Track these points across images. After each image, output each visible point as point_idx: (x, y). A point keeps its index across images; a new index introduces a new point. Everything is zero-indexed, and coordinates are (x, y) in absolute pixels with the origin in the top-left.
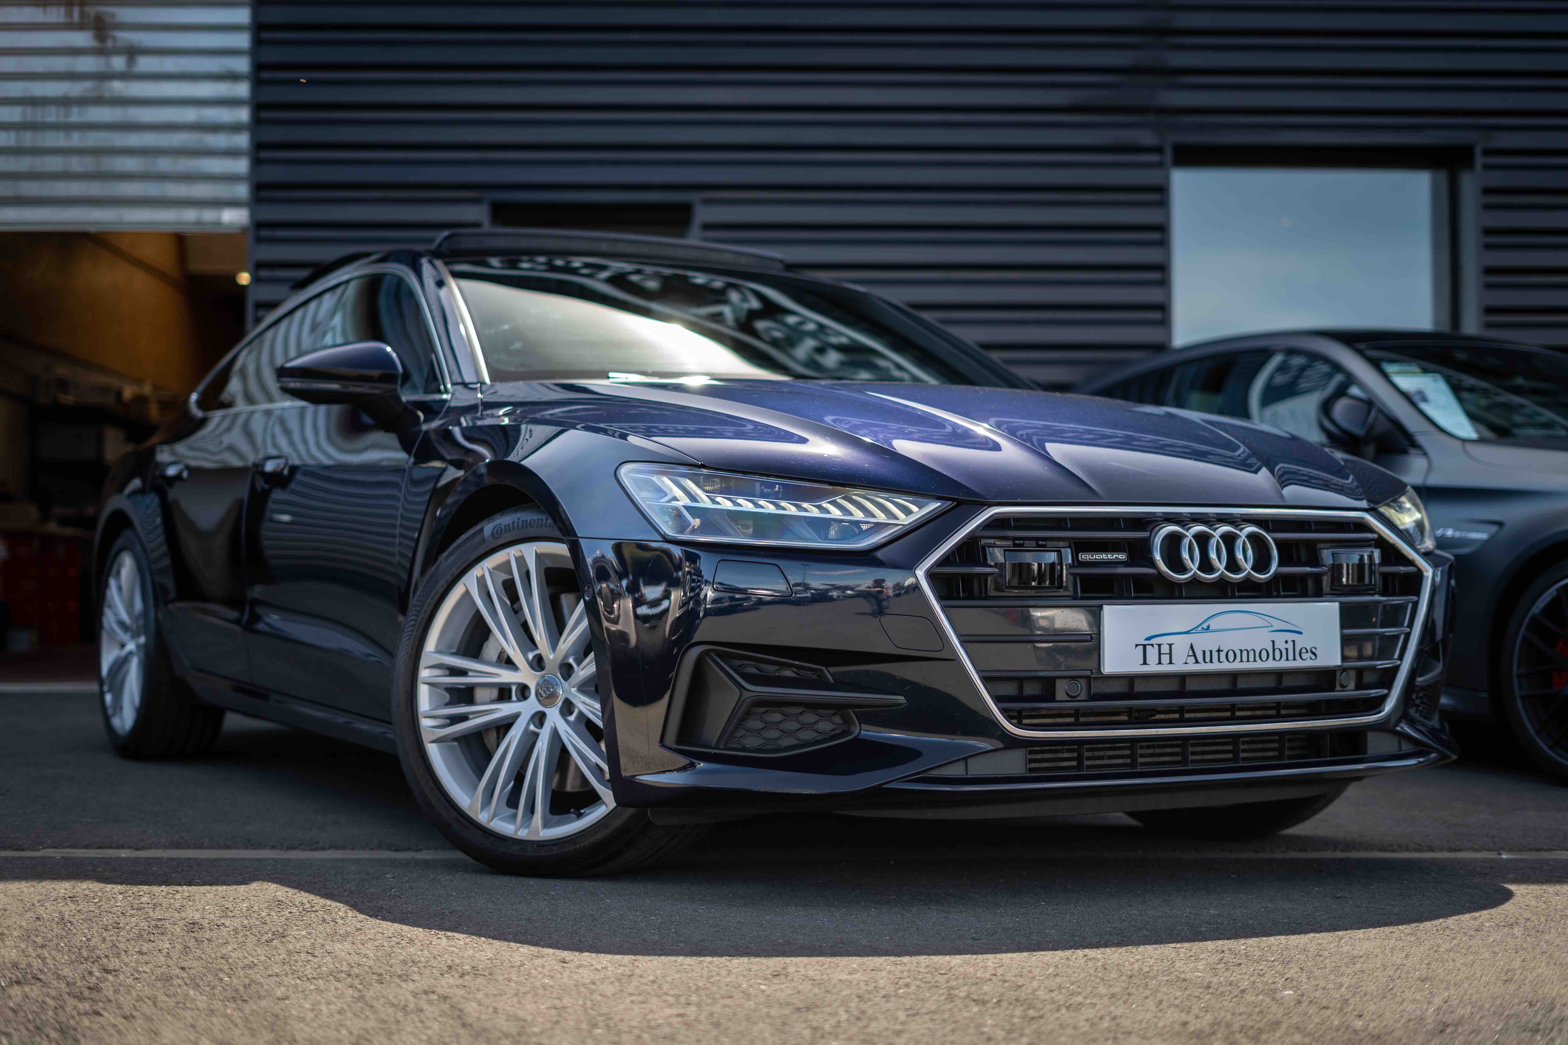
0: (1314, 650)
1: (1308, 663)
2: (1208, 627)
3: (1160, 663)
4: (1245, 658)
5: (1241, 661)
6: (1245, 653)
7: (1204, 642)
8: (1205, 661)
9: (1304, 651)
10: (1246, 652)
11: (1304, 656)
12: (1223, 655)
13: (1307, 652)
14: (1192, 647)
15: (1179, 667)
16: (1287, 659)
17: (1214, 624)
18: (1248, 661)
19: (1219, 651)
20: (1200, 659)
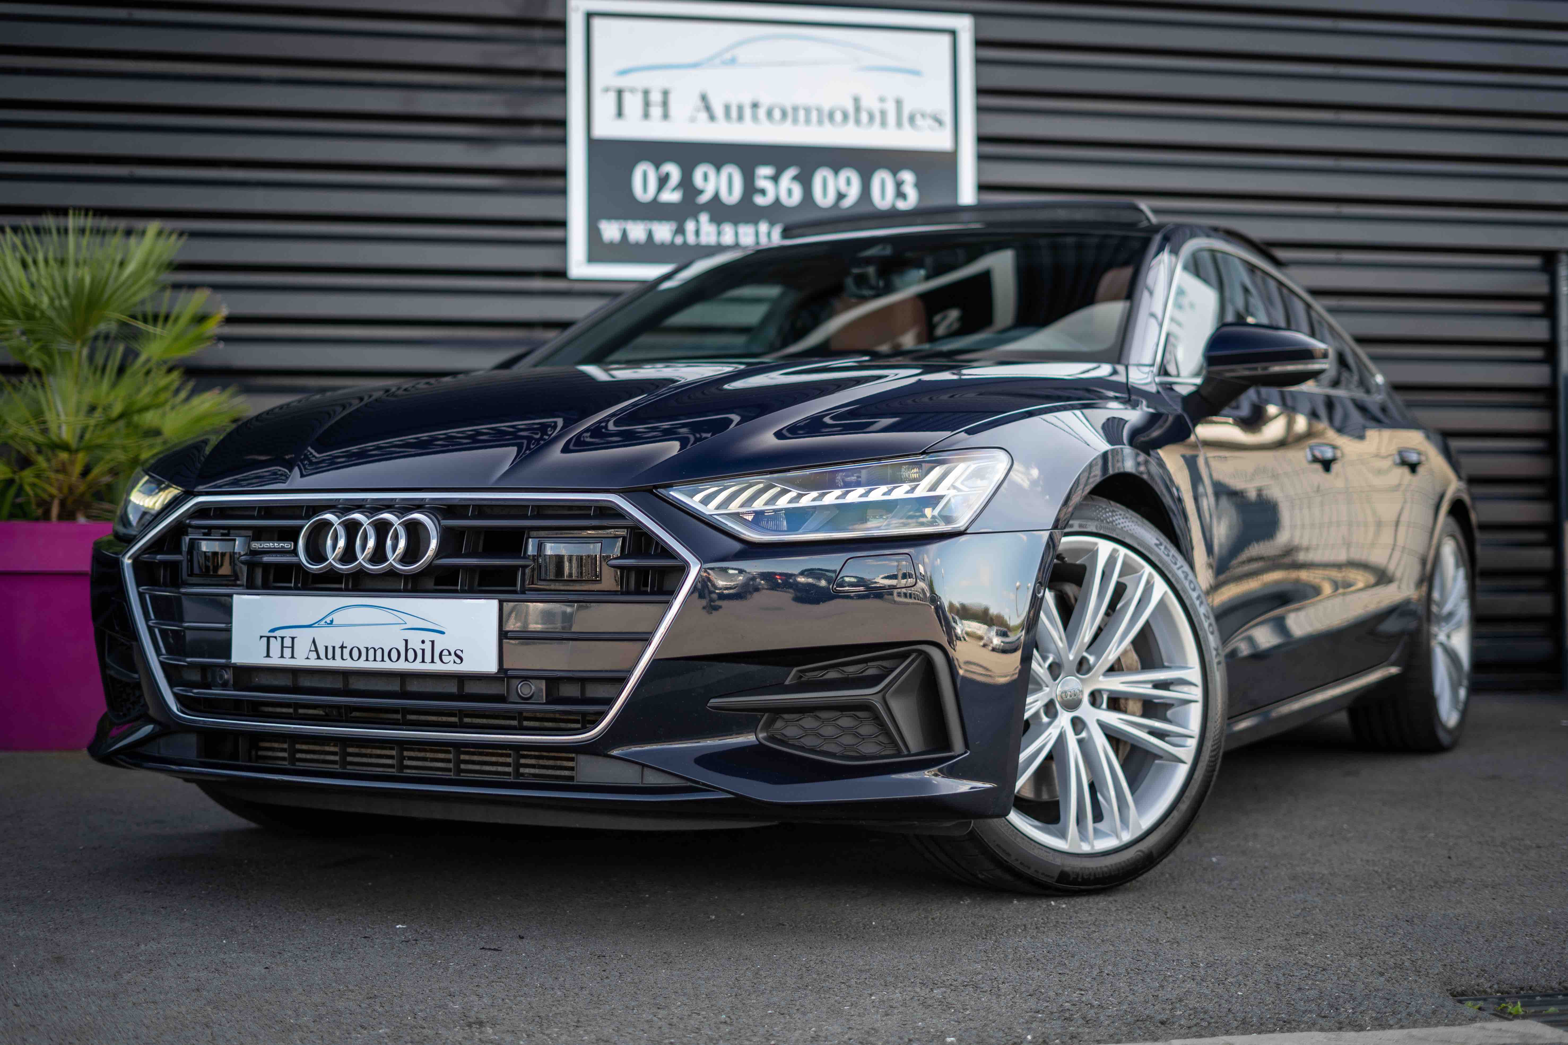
0: (459, 653)
3: (282, 656)
4: (371, 657)
5: (367, 660)
6: (371, 652)
7: (327, 637)
8: (327, 658)
9: (446, 652)
10: (373, 650)
11: (445, 658)
12: (346, 652)
13: (450, 654)
14: (314, 642)
16: (423, 661)
17: (338, 618)
18: (375, 660)
20: (322, 655)
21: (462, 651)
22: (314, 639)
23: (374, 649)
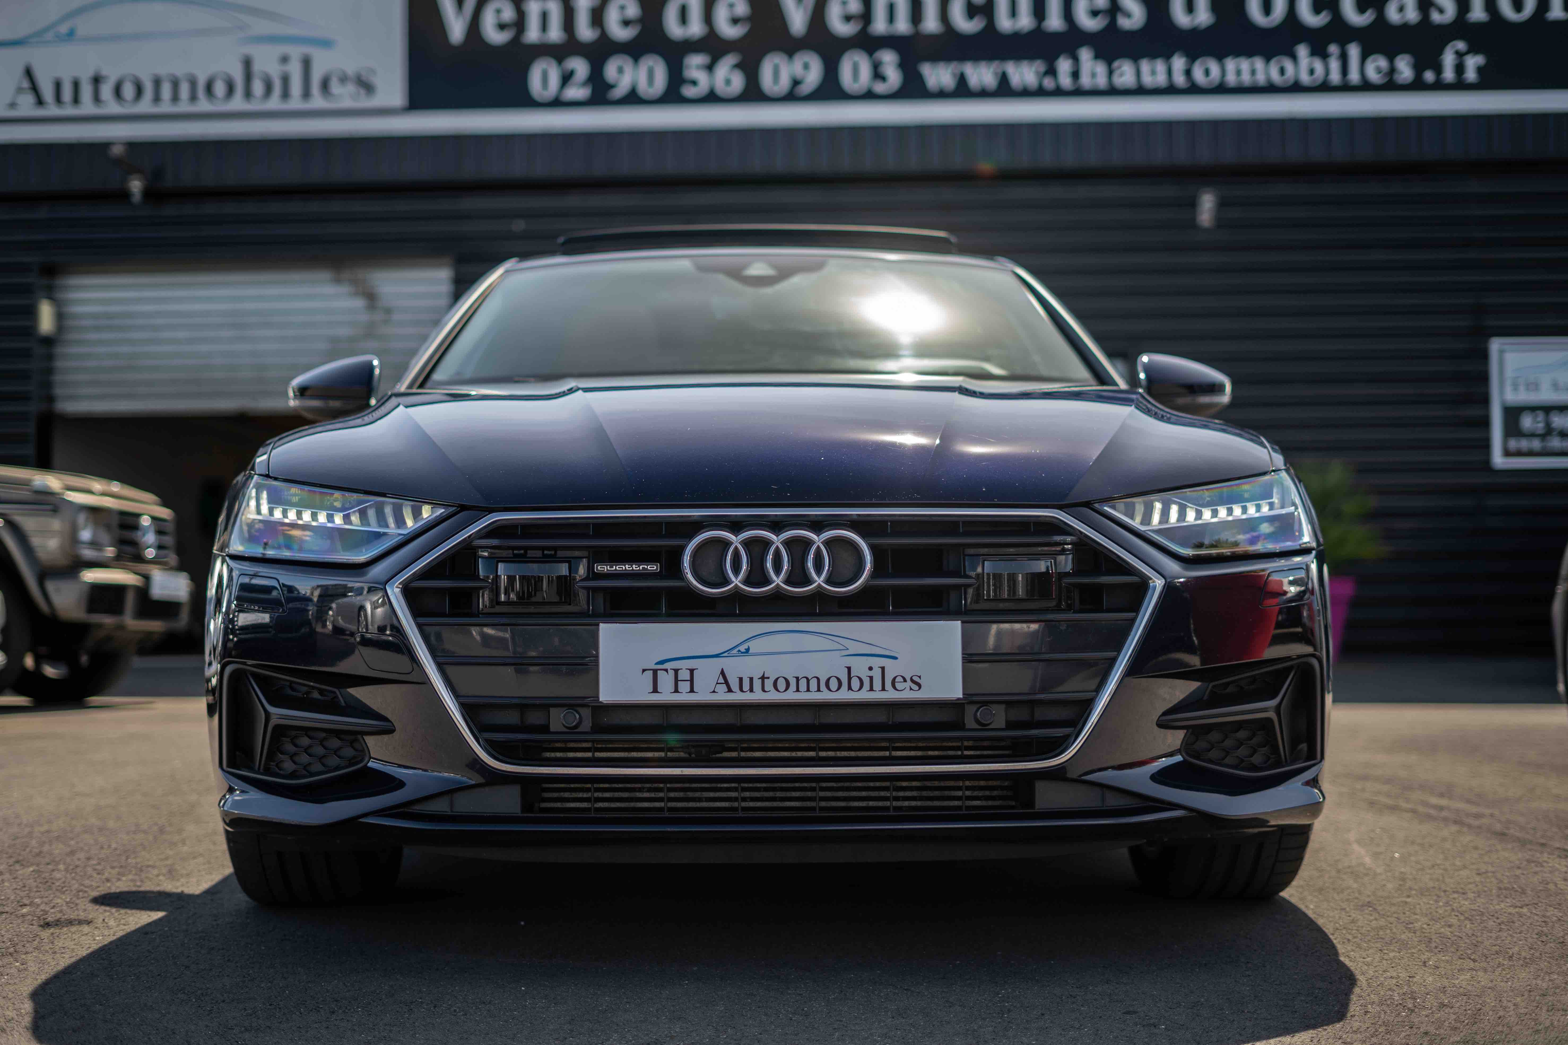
0: (916, 679)
1: (906, 694)
2: (748, 650)
5: (798, 690)
8: (741, 690)
9: (899, 679)
13: (905, 681)
15: (703, 696)
18: (808, 690)
19: (763, 678)
21: (920, 677)
22: (722, 669)
23: (807, 678)
